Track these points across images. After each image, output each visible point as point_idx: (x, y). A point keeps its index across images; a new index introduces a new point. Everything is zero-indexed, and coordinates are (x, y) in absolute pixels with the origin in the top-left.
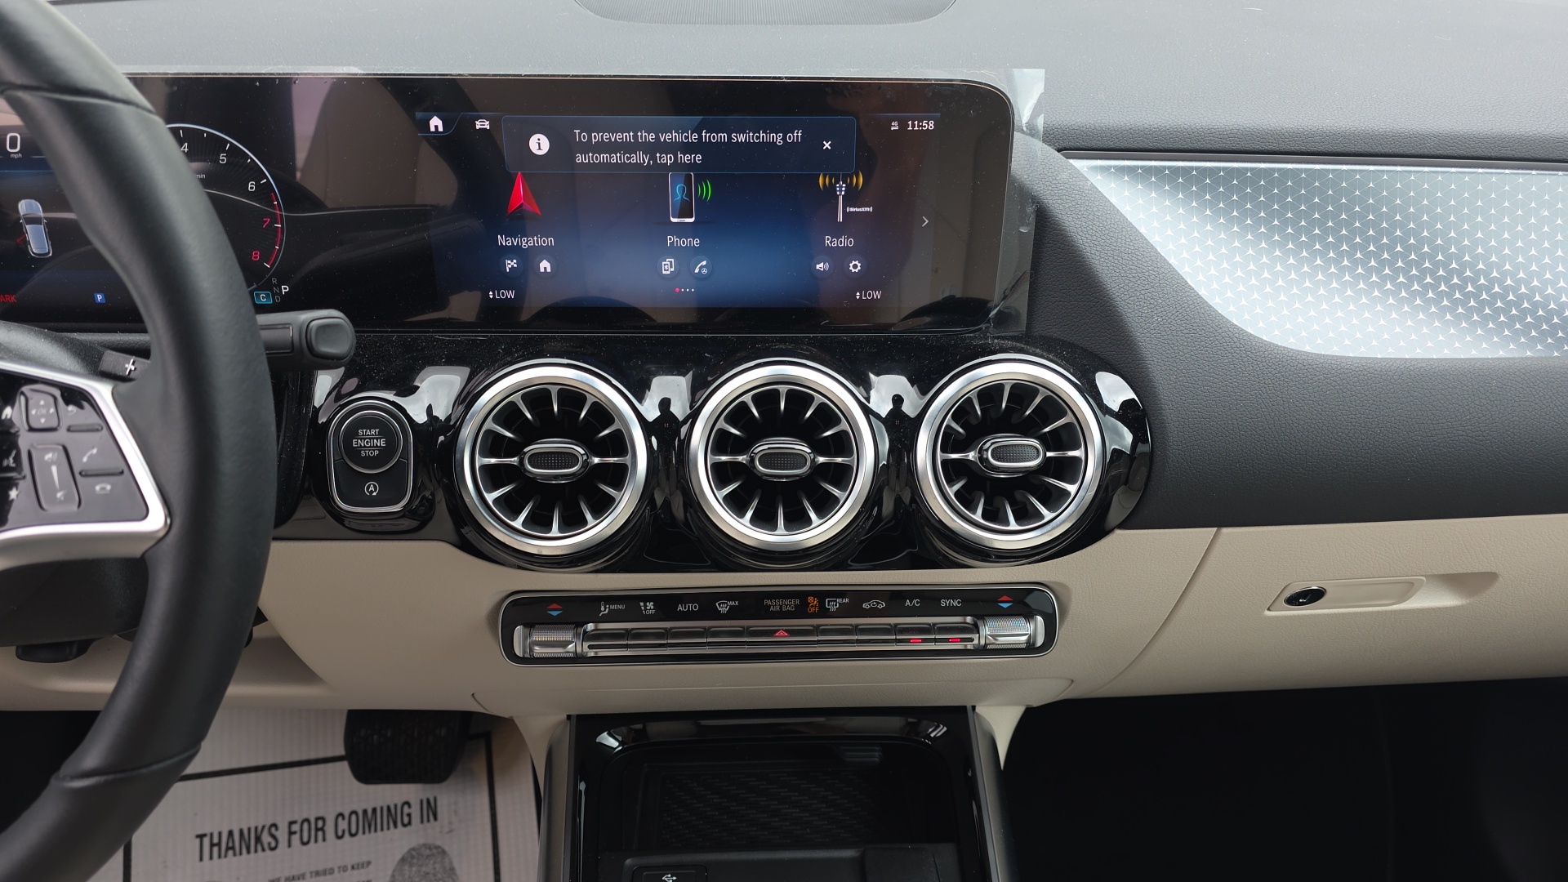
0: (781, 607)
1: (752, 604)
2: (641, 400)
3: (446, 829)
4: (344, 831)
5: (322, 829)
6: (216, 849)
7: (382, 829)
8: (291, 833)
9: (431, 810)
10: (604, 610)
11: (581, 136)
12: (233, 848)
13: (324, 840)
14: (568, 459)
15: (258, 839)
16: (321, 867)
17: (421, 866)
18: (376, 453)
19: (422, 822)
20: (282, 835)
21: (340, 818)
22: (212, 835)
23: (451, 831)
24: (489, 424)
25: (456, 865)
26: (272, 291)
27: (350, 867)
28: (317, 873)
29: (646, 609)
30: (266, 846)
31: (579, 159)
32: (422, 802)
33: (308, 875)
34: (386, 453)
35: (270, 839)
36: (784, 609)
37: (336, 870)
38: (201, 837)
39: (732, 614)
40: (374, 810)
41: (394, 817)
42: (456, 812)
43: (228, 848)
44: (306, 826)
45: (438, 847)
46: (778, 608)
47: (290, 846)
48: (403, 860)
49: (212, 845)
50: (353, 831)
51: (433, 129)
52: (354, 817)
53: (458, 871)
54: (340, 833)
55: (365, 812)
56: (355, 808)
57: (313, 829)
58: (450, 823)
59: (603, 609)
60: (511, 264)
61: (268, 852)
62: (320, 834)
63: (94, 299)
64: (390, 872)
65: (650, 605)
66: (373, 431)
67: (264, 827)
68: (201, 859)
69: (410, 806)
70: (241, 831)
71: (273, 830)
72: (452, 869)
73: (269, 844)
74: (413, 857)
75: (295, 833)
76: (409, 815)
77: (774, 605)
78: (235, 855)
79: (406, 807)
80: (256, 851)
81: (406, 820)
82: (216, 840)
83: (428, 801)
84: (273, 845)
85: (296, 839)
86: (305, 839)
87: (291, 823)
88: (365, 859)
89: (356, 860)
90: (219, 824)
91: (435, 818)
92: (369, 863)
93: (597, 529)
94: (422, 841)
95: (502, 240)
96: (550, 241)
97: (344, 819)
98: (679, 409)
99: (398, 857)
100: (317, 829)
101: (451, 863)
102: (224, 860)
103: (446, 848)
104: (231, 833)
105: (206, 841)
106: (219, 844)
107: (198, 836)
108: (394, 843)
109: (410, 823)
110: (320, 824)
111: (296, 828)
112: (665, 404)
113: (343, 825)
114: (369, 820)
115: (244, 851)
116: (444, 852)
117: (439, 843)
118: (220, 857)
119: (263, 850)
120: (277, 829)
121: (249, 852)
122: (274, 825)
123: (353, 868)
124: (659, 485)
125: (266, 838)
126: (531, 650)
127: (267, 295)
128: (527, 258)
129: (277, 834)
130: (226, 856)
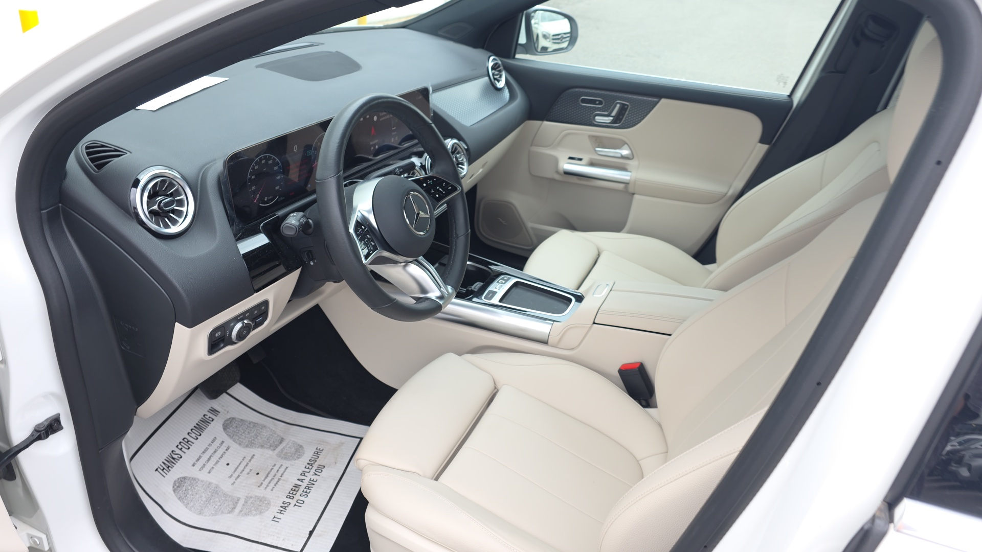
3: (226, 413)
4: (196, 437)
5: (188, 441)
7: (207, 427)
8: (181, 449)
9: (215, 411)
12: (169, 466)
13: (193, 443)
15: (173, 458)
16: (203, 450)
17: (231, 426)
19: (216, 416)
20: (178, 451)
21: (190, 434)
22: (159, 467)
23: (228, 412)
25: (241, 418)
28: (204, 452)
32: (209, 411)
33: (202, 455)
37: (209, 446)
38: (157, 470)
40: (198, 424)
41: (206, 421)
42: (223, 406)
43: (168, 468)
44: (182, 444)
45: (230, 418)
47: (185, 453)
48: (224, 429)
49: (163, 470)
50: (198, 434)
52: (193, 431)
53: (244, 419)
55: (195, 427)
56: (191, 428)
58: (225, 410)
61: (181, 459)
62: (189, 443)
64: (225, 435)
67: (170, 454)
68: (164, 477)
69: (207, 415)
70: (165, 460)
72: (242, 420)
73: (178, 457)
74: (226, 426)
76: (210, 417)
78: (172, 468)
79: (206, 417)
80: (177, 462)
81: (211, 419)
82: (162, 468)
84: (180, 456)
85: (184, 450)
86: (187, 448)
87: (177, 447)
88: (213, 438)
89: (211, 440)
90: (159, 461)
91: (219, 412)
92: (215, 438)
94: (223, 420)
99: (222, 430)
100: (187, 442)
101: (239, 419)
102: (170, 472)
103: (233, 417)
104: (163, 463)
105: (159, 470)
106: (164, 469)
108: (216, 428)
109: (213, 419)
110: (186, 440)
111: (180, 447)
113: (193, 435)
114: (200, 428)
115: (173, 465)
116: (233, 418)
117: (229, 417)
119: (179, 460)
120: (175, 452)
121: (175, 464)
122: (172, 451)
123: (212, 442)
125: (175, 456)
129: (177, 453)
130: (170, 470)
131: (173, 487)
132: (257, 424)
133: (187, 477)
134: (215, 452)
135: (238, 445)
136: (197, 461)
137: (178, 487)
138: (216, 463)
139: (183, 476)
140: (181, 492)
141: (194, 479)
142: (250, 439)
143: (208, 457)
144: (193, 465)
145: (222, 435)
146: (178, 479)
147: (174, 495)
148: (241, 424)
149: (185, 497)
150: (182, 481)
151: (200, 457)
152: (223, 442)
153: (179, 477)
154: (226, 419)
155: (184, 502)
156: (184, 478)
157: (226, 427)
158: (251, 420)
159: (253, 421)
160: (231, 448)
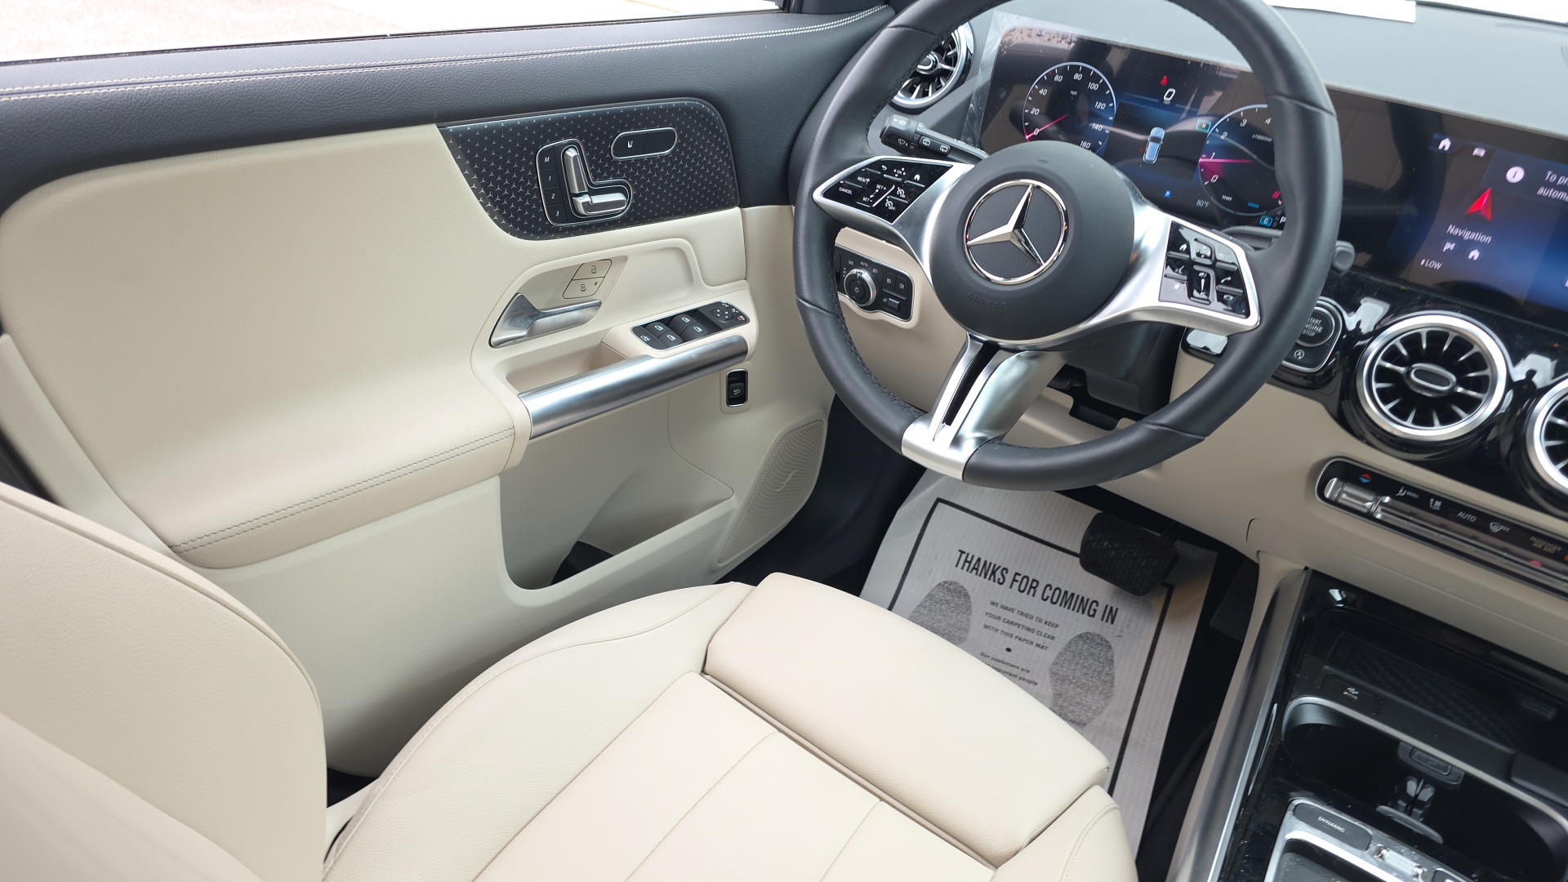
0: (1543, 547)
1: (1521, 535)
2: (1515, 362)
3: (1117, 633)
4: (1048, 597)
5: (1035, 588)
6: (967, 564)
7: (1073, 610)
8: (1014, 580)
9: (1111, 615)
10: (1401, 493)
11: (1551, 176)
12: (977, 569)
13: (1034, 595)
14: (1443, 381)
15: (993, 573)
16: (1025, 612)
17: (1092, 647)
18: (1313, 334)
19: (1102, 619)
20: (1009, 577)
21: (1049, 588)
22: (968, 554)
23: (1119, 636)
24: (1397, 342)
25: (1116, 659)
26: (1274, 218)
27: (1044, 622)
28: (1022, 614)
29: (1433, 504)
30: (996, 580)
31: (1541, 191)
32: (1107, 606)
33: (1016, 612)
34: (1319, 337)
35: (1000, 577)
36: (1545, 549)
37: (1035, 618)
38: (962, 552)
39: (1500, 535)
40: (1073, 595)
41: (1084, 606)
42: (1128, 626)
43: (974, 568)
44: (1025, 580)
45: (1107, 642)
46: (1540, 546)
47: (1011, 587)
48: (1080, 636)
49: (966, 561)
50: (1054, 600)
51: (1441, 147)
52: (1057, 592)
53: (1115, 664)
54: (1045, 597)
55: (1066, 592)
56: (1060, 586)
57: (1029, 585)
58: (1122, 631)
59: (1401, 491)
60: (1449, 246)
61: (996, 584)
62: (1032, 590)
63: (1165, 193)
64: (1069, 639)
65: (1438, 504)
66: (1317, 321)
67: (999, 567)
68: (957, 566)
69: (1097, 605)
70: (986, 562)
71: (1005, 571)
72: (1112, 661)
73: (999, 579)
74: (1088, 639)
75: (1017, 581)
76: (1095, 610)
77: (1538, 544)
78: (976, 574)
79: (1094, 604)
80: (989, 579)
81: (1092, 613)
82: (969, 559)
83: (1111, 608)
84: (1001, 581)
85: (1016, 585)
86: (1022, 589)
87: (1017, 574)
88: (1056, 622)
89: (1049, 620)
90: (976, 551)
91: (1112, 622)
92: (1057, 626)
93: (1438, 432)
94: (1097, 632)
95: (1452, 229)
96: (1488, 239)
97: (1051, 589)
98: (1539, 381)
99: (1078, 633)
100: (1031, 587)
101: (1112, 657)
102: (968, 573)
103: (1113, 646)
104: (979, 560)
105: (964, 556)
106: (970, 562)
107: (960, 551)
108: (1075, 623)
109: (1093, 616)
110: (1035, 584)
111: (1018, 578)
112: (1531, 373)
113: (1049, 593)
114: (1067, 599)
115: (983, 575)
116: (1110, 647)
117: (1109, 639)
118: (967, 570)
119: (994, 581)
120: (1007, 573)
121: (985, 577)
123: (1046, 623)
124: (1499, 424)
125: (998, 574)
126: (1339, 495)
127: (1269, 221)
128: (1464, 246)
129: (1006, 576)
130: (971, 572)
131: (945, 582)
132: (1113, 685)
133: (969, 597)
134: (1028, 629)
135: (1053, 660)
136: (1002, 607)
137: (949, 590)
138: (1006, 634)
139: (969, 593)
140: (942, 594)
141: (969, 609)
142: (1071, 678)
143: (1015, 621)
144: (993, 603)
145: (1064, 636)
146: (962, 587)
147: (934, 586)
148: (1101, 660)
149: (936, 602)
150: (960, 592)
151: (1012, 610)
152: (1053, 638)
153: (965, 587)
154: (1103, 635)
155: (926, 602)
156: (966, 595)
157: (1084, 637)
158: (1117, 676)
159: (1116, 679)
160: (1043, 651)
